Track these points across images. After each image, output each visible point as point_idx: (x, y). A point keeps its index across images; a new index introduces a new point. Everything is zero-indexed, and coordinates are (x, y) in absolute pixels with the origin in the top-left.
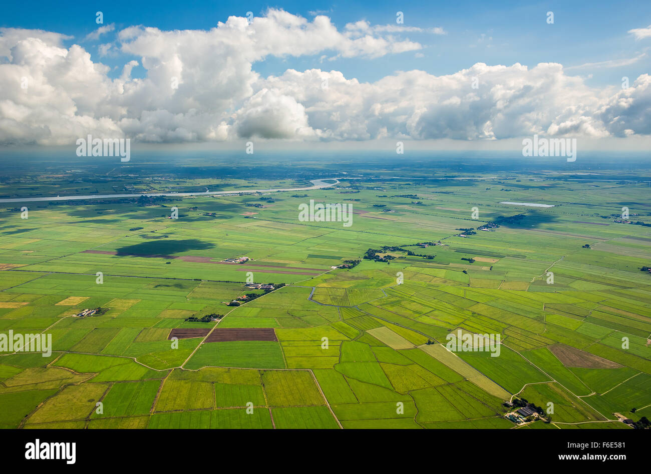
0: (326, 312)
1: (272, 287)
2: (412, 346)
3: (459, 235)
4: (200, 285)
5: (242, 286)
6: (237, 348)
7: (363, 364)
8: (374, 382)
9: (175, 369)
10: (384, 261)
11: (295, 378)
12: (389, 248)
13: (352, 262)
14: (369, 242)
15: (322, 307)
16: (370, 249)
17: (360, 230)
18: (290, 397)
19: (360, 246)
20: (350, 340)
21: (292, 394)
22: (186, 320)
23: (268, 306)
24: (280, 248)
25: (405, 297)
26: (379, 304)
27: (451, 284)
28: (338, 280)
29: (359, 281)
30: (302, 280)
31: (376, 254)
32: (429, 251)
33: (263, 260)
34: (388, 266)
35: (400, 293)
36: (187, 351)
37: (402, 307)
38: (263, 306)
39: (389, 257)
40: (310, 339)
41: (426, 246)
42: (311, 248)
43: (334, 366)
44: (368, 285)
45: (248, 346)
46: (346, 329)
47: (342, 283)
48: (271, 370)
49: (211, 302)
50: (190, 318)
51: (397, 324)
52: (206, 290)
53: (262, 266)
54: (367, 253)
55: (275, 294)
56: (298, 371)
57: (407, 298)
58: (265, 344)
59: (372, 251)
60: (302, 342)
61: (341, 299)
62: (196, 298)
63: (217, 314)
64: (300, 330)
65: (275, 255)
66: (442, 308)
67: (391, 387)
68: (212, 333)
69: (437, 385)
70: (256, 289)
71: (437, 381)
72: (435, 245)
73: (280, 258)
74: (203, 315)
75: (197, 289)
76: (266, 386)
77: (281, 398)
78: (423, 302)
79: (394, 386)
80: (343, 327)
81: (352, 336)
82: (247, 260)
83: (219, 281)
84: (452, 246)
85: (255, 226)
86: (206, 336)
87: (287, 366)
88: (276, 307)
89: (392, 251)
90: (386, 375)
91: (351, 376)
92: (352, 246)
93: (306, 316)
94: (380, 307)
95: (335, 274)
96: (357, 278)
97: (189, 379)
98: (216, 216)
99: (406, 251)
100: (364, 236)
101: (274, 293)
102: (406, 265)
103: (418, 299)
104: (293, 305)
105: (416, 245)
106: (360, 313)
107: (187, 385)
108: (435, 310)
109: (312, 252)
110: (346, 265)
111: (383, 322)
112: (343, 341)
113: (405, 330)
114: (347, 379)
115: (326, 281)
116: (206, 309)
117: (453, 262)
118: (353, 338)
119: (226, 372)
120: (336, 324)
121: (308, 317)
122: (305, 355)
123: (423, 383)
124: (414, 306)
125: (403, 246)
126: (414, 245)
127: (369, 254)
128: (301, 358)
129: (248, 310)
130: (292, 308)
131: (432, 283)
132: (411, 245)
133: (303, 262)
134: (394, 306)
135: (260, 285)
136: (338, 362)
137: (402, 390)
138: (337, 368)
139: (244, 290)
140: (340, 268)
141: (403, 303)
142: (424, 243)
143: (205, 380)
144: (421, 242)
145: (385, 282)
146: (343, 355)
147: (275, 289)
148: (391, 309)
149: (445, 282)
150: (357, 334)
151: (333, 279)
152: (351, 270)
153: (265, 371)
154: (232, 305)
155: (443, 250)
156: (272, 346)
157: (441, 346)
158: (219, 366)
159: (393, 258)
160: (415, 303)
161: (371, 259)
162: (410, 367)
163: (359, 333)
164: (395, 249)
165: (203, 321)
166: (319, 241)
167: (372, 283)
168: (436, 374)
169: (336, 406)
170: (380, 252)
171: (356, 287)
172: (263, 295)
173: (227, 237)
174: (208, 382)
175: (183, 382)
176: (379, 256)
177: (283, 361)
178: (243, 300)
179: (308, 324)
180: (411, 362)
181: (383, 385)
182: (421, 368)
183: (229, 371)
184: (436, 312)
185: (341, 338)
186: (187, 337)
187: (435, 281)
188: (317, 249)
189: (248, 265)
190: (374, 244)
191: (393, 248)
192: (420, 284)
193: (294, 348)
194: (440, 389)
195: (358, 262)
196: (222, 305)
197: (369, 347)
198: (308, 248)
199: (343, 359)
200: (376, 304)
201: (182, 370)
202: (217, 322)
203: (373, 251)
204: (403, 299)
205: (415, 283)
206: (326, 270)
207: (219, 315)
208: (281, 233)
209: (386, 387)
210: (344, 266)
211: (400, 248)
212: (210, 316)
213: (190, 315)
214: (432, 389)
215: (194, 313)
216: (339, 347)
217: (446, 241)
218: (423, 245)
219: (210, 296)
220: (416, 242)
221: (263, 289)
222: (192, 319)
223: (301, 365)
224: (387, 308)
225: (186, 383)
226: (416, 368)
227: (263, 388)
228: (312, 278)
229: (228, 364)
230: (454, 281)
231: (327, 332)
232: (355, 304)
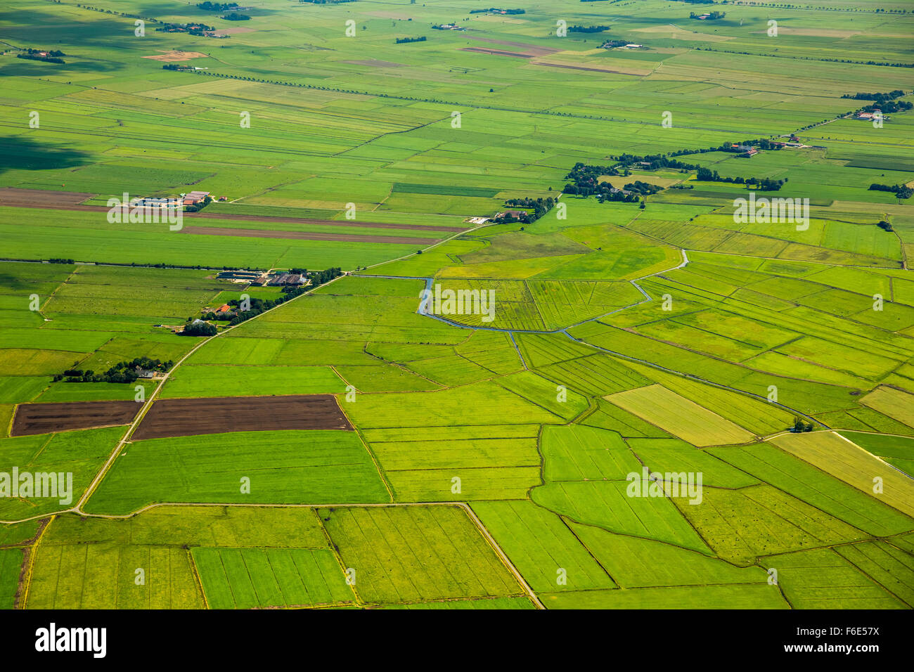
0: (478, 348)
1: (303, 279)
2: (748, 437)
3: (856, 115)
4: (73, 277)
5: (209, 277)
6: (236, 450)
7: (611, 485)
8: (653, 535)
9: (58, 517)
10: (629, 200)
11: (421, 525)
12: (636, 160)
13: (532, 205)
14: (573, 143)
15: (466, 332)
16: (579, 165)
17: (539, 107)
18: (419, 578)
19: (546, 156)
20: (563, 422)
21: (424, 569)
22: (58, 378)
23: (302, 334)
24: (301, 164)
25: (707, 301)
26: (631, 322)
27: (844, 262)
28: (498, 257)
29: (561, 258)
30: (386, 257)
31: (601, 179)
32: (762, 165)
33: (256, 202)
34: (640, 214)
35: (690, 290)
36: (82, 464)
37: (703, 329)
38: (289, 334)
39: (642, 188)
40: (446, 422)
41: (752, 150)
42: (397, 165)
43: (529, 493)
44: (592, 271)
45: (270, 445)
46: (545, 392)
47: (511, 264)
48: (349, 509)
49: (126, 325)
50: (67, 373)
51: (695, 378)
52: (98, 290)
53: (257, 218)
54: (571, 176)
55: (316, 299)
56: (427, 507)
57: (713, 303)
58: (318, 439)
59: (586, 171)
60: (425, 430)
61: (517, 310)
62: (70, 315)
63: (154, 359)
64: (411, 397)
65: (289, 187)
66: (824, 333)
67: (703, 548)
68: (148, 414)
69: (838, 540)
70: (254, 284)
71: (836, 532)
72: (780, 147)
73: (307, 195)
74: (108, 366)
75: (65, 289)
76: (345, 551)
77: (396, 581)
78: (762, 314)
79: (710, 543)
80: (535, 388)
81: (568, 411)
82: (208, 200)
83: (133, 265)
84: (835, 148)
85: (206, 95)
86: (132, 420)
87: (395, 495)
88: (326, 335)
89: (646, 168)
90: (684, 516)
91: (583, 519)
92: (525, 156)
93: (421, 358)
94: (635, 330)
95: (484, 240)
96: (554, 251)
97: (110, 540)
98: (67, 61)
99: (691, 168)
100: (553, 125)
101: (311, 295)
102: (697, 210)
103: (746, 306)
104: (377, 330)
105: (721, 149)
106: (577, 348)
107: (107, 557)
108: (803, 336)
109: (404, 176)
110: (516, 212)
111: (651, 373)
112: (542, 425)
113: (719, 393)
114: (573, 526)
115: (460, 259)
116: (111, 345)
117: (842, 198)
118: (569, 416)
119: (220, 517)
120: (514, 378)
121: (429, 363)
122: (440, 464)
123: (796, 535)
124: (736, 327)
125: (680, 153)
126: (713, 150)
127: (577, 179)
128: (430, 474)
129: (245, 345)
130: (375, 337)
131: (784, 260)
132: (703, 151)
133: (381, 205)
134: (674, 327)
135: (265, 275)
136: (539, 482)
137: (737, 555)
138: (539, 495)
139: (217, 290)
140: (498, 221)
141: (702, 319)
142: (745, 144)
143: (158, 540)
144: (734, 139)
145: (639, 261)
146: (550, 463)
147: (315, 284)
148: (669, 336)
149: (824, 256)
150: (580, 405)
151: (481, 255)
152: (528, 227)
153: (332, 510)
154: (191, 332)
155: (807, 163)
156: (338, 442)
157: (833, 436)
158: (194, 501)
159: (654, 190)
160: (740, 319)
161: (586, 195)
162: (750, 492)
163: (585, 403)
164: (654, 163)
165: (112, 381)
166: (414, 142)
167: (602, 262)
168: (831, 511)
169: (554, 598)
170: (611, 172)
171: (554, 275)
172: (281, 301)
173: (121, 129)
174: (170, 547)
175: (92, 549)
176: (609, 186)
177: (379, 482)
178: (223, 318)
179: (431, 382)
180: (753, 481)
181: (680, 541)
182: (782, 497)
183: (225, 512)
184: (807, 343)
185: (534, 418)
186: (74, 425)
187: (792, 255)
188: (414, 166)
189: (210, 216)
190: (589, 149)
191: (648, 159)
192: (746, 264)
193: (403, 447)
194: (849, 553)
195: (550, 203)
196: (160, 333)
197: (620, 441)
198: (386, 165)
199: (550, 475)
200: (622, 322)
201: (83, 518)
202: (158, 382)
203: (588, 169)
204: (699, 308)
205: (731, 262)
206: (456, 229)
207: (158, 362)
208: (294, 117)
209: (689, 546)
210: (508, 216)
211: (670, 159)
212: (132, 366)
213: (68, 363)
214: (824, 553)
215: (78, 358)
216: (534, 441)
217: (815, 133)
218: (742, 147)
219: (115, 307)
220: (719, 139)
221: (277, 285)
222: (74, 375)
223: (433, 493)
224: (656, 332)
225: (104, 552)
226: (767, 496)
227: (335, 554)
228: (420, 253)
229: (220, 495)
230: (854, 254)
231: (492, 401)
232: (560, 324)
